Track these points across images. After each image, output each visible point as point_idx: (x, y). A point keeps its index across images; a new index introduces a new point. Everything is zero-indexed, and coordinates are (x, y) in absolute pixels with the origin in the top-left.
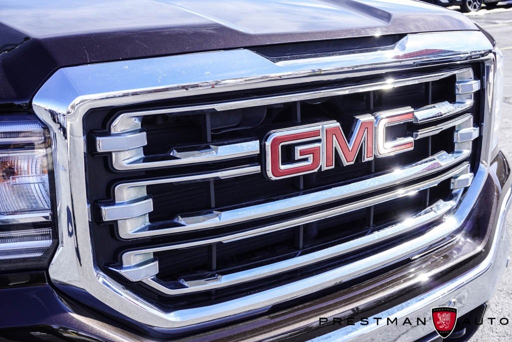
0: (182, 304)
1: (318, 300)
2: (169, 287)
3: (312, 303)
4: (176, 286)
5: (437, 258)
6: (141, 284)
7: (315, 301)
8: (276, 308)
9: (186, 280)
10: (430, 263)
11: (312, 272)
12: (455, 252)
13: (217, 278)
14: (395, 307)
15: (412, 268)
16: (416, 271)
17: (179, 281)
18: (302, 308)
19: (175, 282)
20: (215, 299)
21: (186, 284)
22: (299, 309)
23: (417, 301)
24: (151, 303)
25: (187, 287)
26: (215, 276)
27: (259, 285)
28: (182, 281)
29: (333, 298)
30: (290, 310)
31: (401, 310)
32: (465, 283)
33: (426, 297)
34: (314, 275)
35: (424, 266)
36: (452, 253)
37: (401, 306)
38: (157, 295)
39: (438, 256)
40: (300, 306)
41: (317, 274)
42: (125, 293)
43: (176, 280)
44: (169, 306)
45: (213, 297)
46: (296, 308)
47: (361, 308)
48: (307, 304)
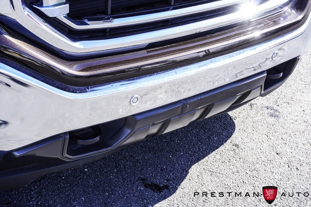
0: (86, 36)
1: (181, 43)
2: (76, 24)
3: (177, 44)
4: (81, 24)
5: (269, 22)
6: (56, 19)
7: (179, 43)
8: (151, 46)
9: (89, 20)
10: (263, 25)
11: (179, 23)
12: (282, 19)
13: (111, 21)
14: (235, 52)
15: (250, 27)
16: (253, 30)
17: (83, 20)
18: (169, 47)
19: (81, 20)
20: (109, 35)
21: (88, 23)
22: (167, 48)
23: (250, 50)
24: (63, 34)
25: (89, 25)
26: (110, 19)
27: (141, 29)
28: (86, 21)
29: (192, 43)
30: (161, 47)
31: (239, 55)
32: (286, 40)
33: (257, 48)
34: (180, 25)
35: (259, 26)
36: (279, 20)
37: (239, 52)
38: (67, 29)
39: (270, 20)
40: (168, 46)
41: (182, 25)
42: (45, 25)
43: (82, 19)
44: (76, 37)
45: (108, 34)
46: (165, 46)
47: (211, 51)
48: (174, 45)
